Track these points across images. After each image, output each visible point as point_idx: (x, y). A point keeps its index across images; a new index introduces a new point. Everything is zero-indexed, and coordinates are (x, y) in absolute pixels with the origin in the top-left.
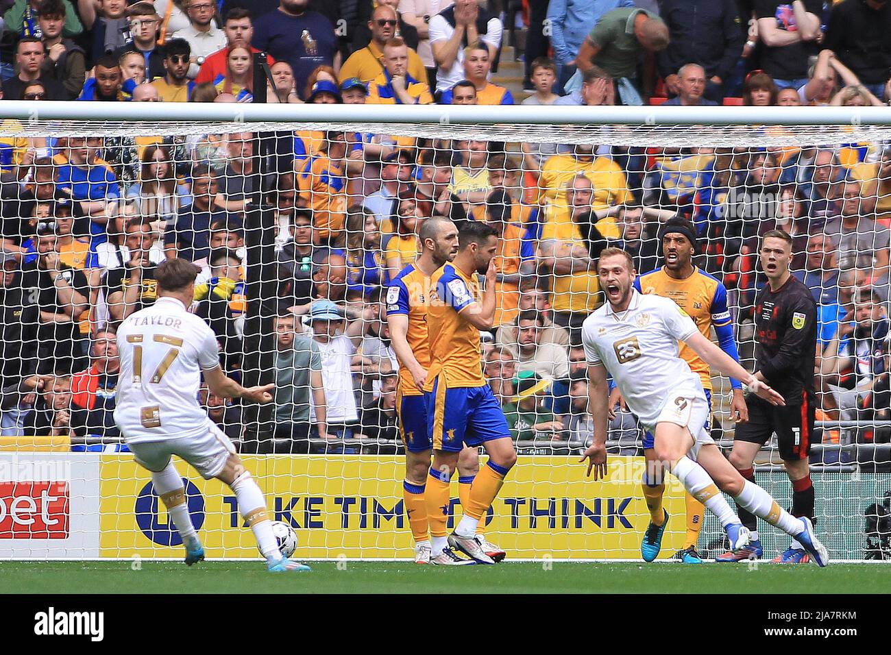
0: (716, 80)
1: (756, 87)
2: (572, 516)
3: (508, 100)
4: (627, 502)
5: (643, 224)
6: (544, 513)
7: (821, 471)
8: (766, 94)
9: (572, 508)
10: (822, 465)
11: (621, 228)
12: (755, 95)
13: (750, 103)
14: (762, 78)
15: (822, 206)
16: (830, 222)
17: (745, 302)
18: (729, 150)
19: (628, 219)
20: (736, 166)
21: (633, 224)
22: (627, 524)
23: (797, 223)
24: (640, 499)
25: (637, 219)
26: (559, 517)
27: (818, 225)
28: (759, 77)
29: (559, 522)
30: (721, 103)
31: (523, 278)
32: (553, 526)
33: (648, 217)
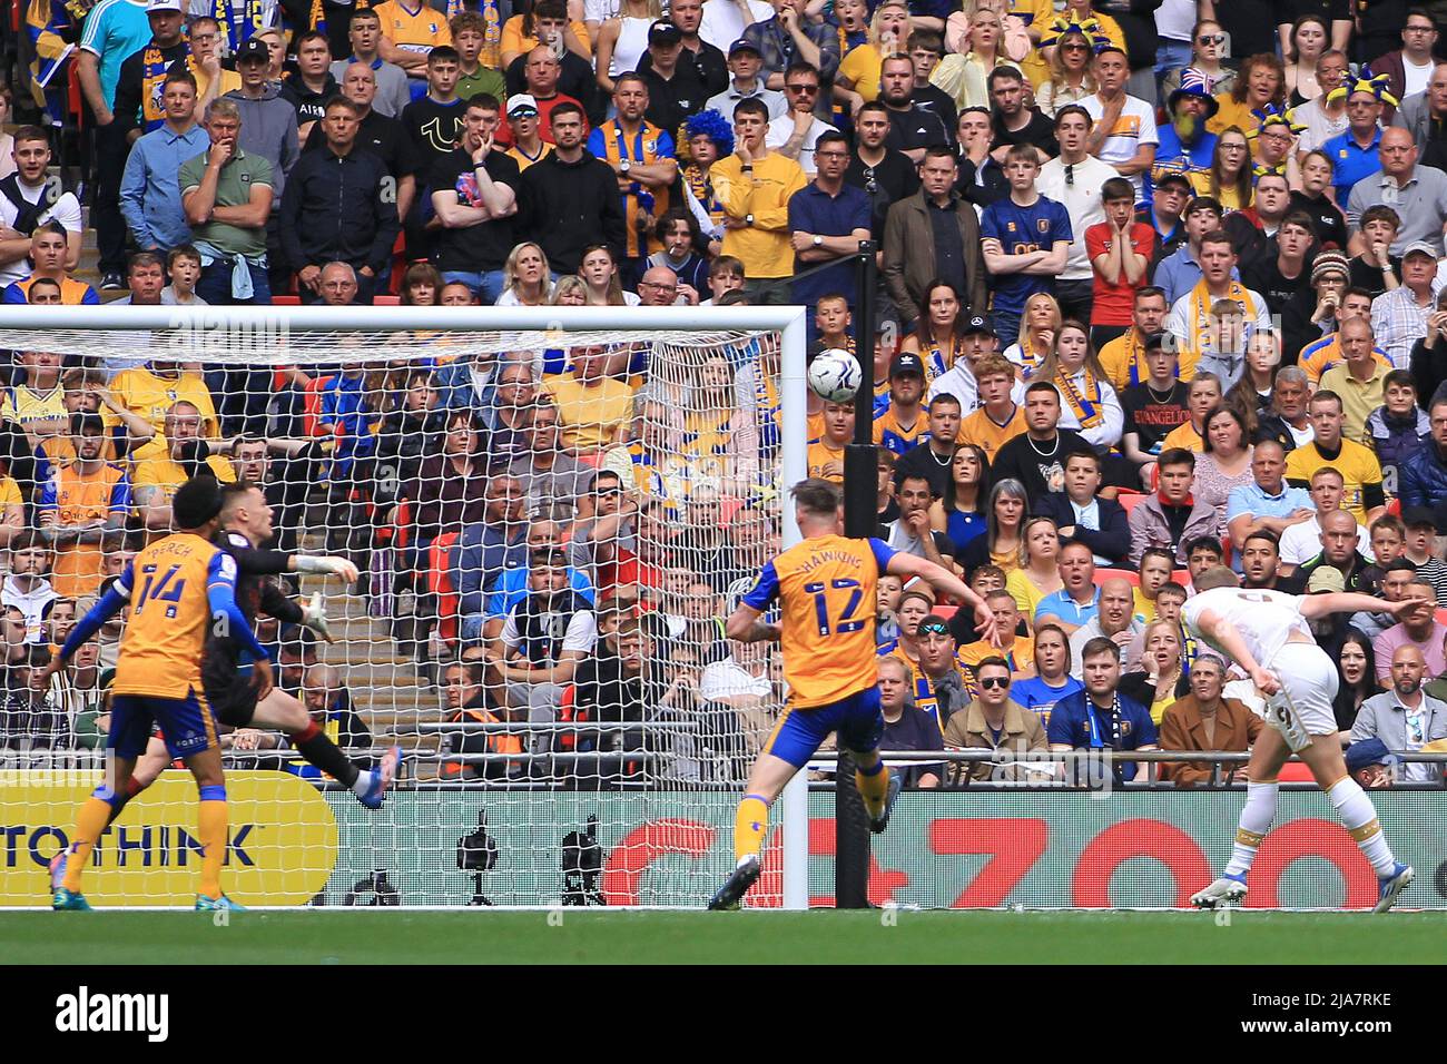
0: (366, 271)
1: (417, 282)
2: (174, 849)
3: (90, 299)
4: (247, 829)
5: (266, 462)
6: (136, 845)
7: (504, 789)
8: (430, 291)
9: (174, 838)
10: (506, 781)
11: (237, 468)
12: (415, 292)
13: (408, 301)
14: (425, 269)
15: (506, 438)
16: (516, 459)
17: (402, 564)
18: (382, 364)
19: (247, 455)
20: (392, 385)
21: (253, 461)
22: (247, 861)
23: (473, 460)
24: (263, 827)
25: (258, 455)
26: (155, 849)
27: (499, 465)
28: (422, 267)
29: (155, 858)
30: (370, 303)
31: (106, 534)
32: (147, 862)
33: (274, 452)
